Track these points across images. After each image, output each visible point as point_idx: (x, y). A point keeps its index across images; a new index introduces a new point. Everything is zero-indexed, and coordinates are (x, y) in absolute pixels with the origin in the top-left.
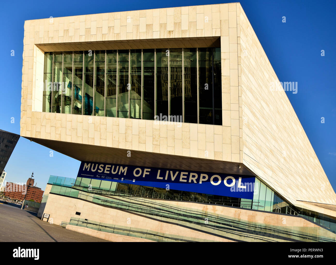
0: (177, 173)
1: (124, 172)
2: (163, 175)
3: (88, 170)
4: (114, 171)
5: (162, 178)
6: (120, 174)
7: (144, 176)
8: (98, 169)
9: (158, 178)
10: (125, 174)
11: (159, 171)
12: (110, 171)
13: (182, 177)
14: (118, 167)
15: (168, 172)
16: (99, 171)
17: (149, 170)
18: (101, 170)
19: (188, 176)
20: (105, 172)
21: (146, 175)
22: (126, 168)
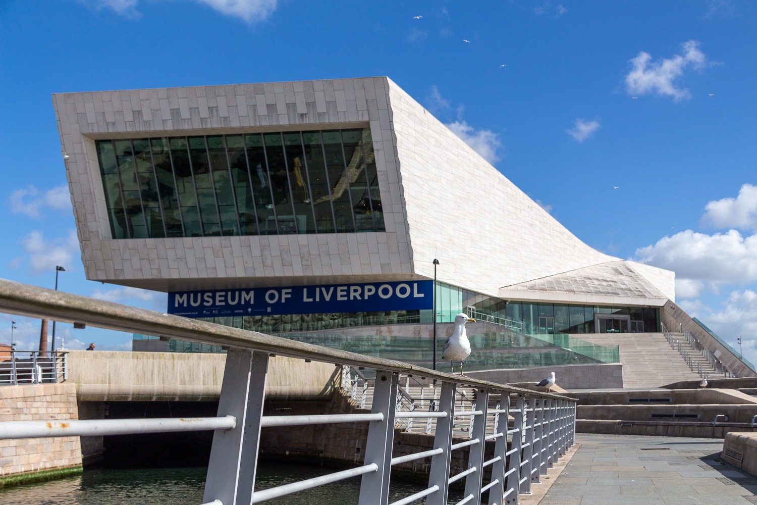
0: (332, 289)
1: (250, 299)
2: (311, 294)
3: (185, 305)
4: (233, 299)
5: (311, 300)
6: (243, 303)
7: (283, 301)
8: (203, 300)
9: (306, 300)
10: (252, 302)
11: (305, 290)
12: (226, 300)
13: (339, 293)
14: (237, 293)
15: (318, 290)
16: (205, 304)
17: (290, 291)
18: (208, 302)
19: (348, 291)
20: (218, 303)
21: (286, 299)
22: (252, 293)
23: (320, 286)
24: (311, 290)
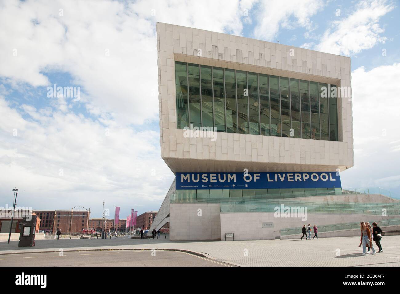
0: (284, 175)
2: (272, 177)
3: (189, 181)
4: (222, 179)
5: (272, 181)
6: (229, 181)
7: (255, 181)
8: (201, 179)
9: (269, 180)
10: (235, 181)
11: (268, 175)
12: (217, 179)
13: (289, 177)
14: (225, 175)
15: (276, 175)
16: (203, 181)
17: (259, 175)
18: (205, 180)
19: (294, 176)
20: (211, 181)
21: (257, 179)
22: (234, 176)
23: (277, 173)
24: (272, 175)
